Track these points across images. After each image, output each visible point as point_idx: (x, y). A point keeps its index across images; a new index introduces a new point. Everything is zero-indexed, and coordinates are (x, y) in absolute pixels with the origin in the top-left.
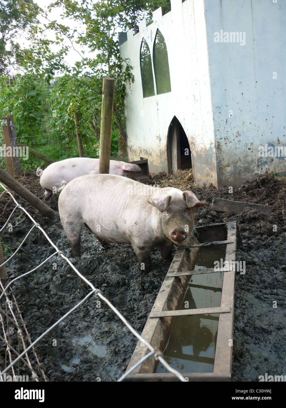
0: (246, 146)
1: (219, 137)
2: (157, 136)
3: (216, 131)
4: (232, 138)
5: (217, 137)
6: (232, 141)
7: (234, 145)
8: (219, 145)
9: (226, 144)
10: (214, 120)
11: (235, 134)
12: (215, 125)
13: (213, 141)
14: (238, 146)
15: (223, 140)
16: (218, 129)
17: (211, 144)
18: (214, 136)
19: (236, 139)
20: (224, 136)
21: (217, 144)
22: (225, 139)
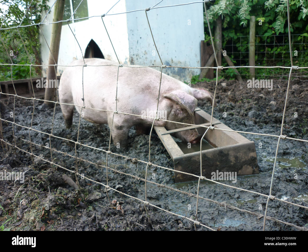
0: (151, 62)
1: (132, 53)
2: (74, 58)
3: (131, 48)
4: (141, 55)
5: (131, 53)
6: (142, 57)
7: (143, 61)
8: (132, 60)
9: (137, 59)
10: (129, 39)
11: (143, 52)
12: (129, 44)
13: (128, 57)
14: (145, 61)
15: (135, 56)
16: (132, 47)
17: (126, 59)
18: (128, 53)
19: (144, 57)
20: (135, 53)
21: (131, 59)
22: (137, 55)
